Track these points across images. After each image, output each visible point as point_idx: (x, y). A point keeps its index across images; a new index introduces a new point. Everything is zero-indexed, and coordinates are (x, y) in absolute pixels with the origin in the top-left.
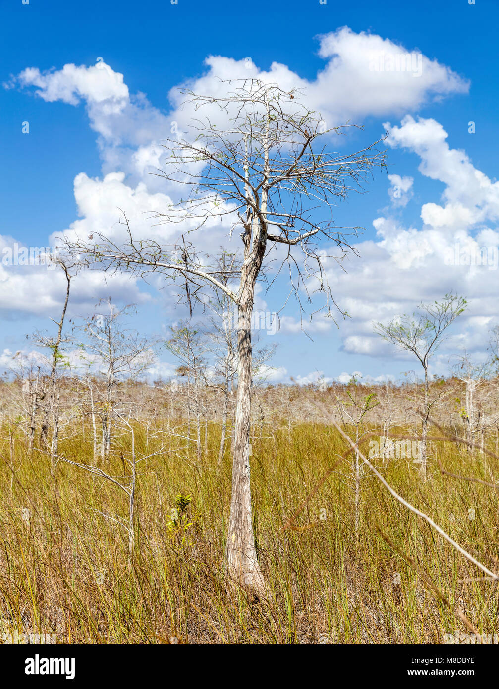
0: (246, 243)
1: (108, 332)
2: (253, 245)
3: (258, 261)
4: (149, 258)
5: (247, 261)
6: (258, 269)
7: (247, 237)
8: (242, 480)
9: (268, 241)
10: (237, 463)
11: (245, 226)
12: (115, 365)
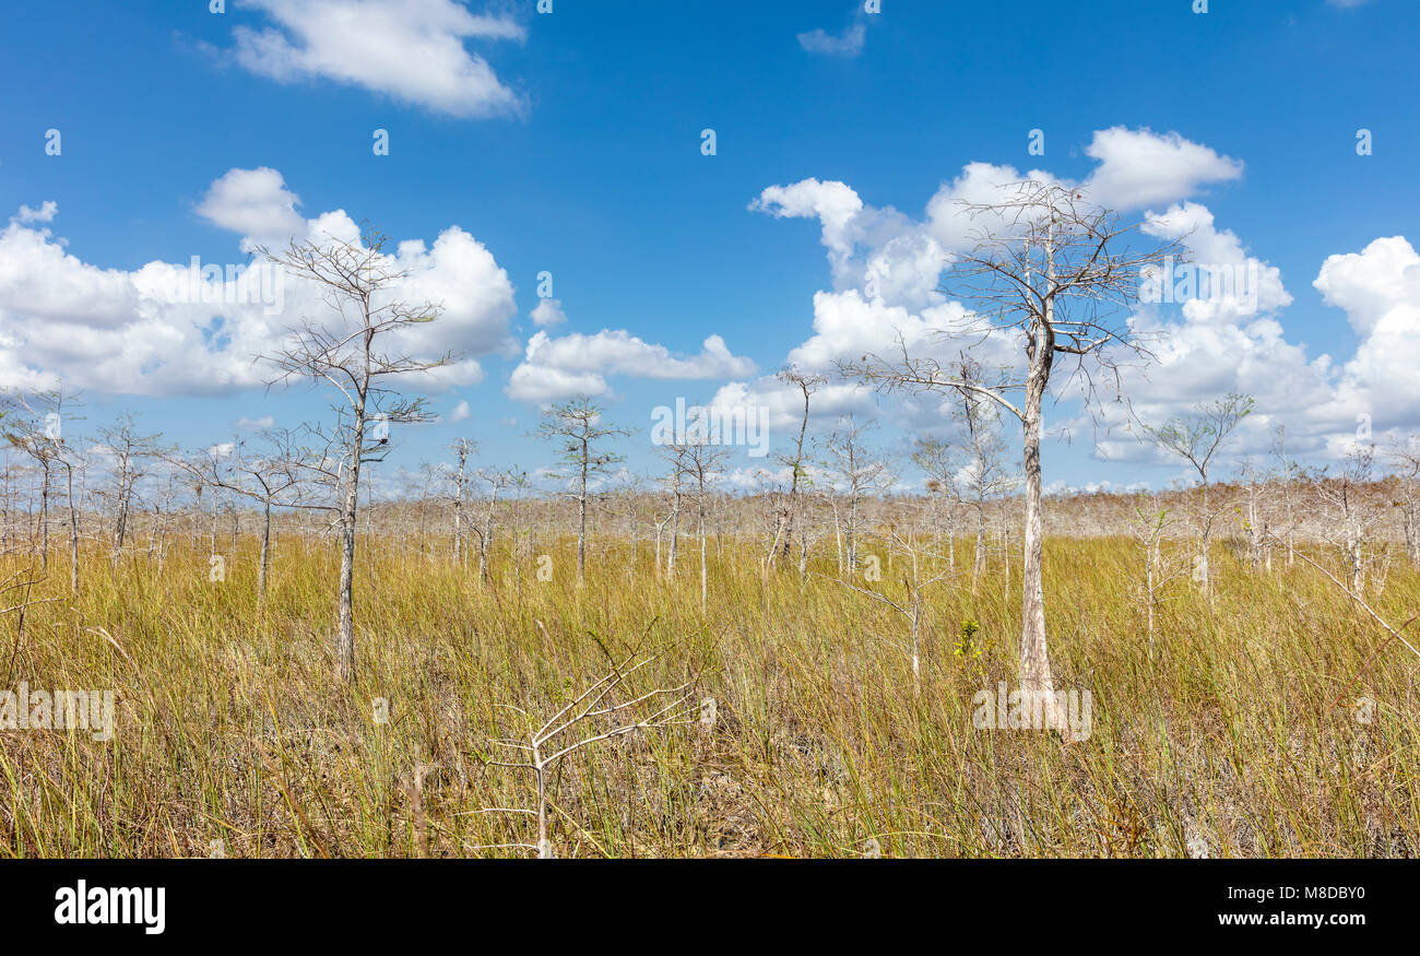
0: (1030, 356)
1: (850, 447)
2: (1038, 357)
3: (1044, 373)
4: (925, 376)
5: (1033, 374)
6: (1045, 382)
7: (1031, 349)
8: (1035, 606)
9: (1055, 352)
10: (1028, 588)
11: (1029, 337)
12: (859, 482)
